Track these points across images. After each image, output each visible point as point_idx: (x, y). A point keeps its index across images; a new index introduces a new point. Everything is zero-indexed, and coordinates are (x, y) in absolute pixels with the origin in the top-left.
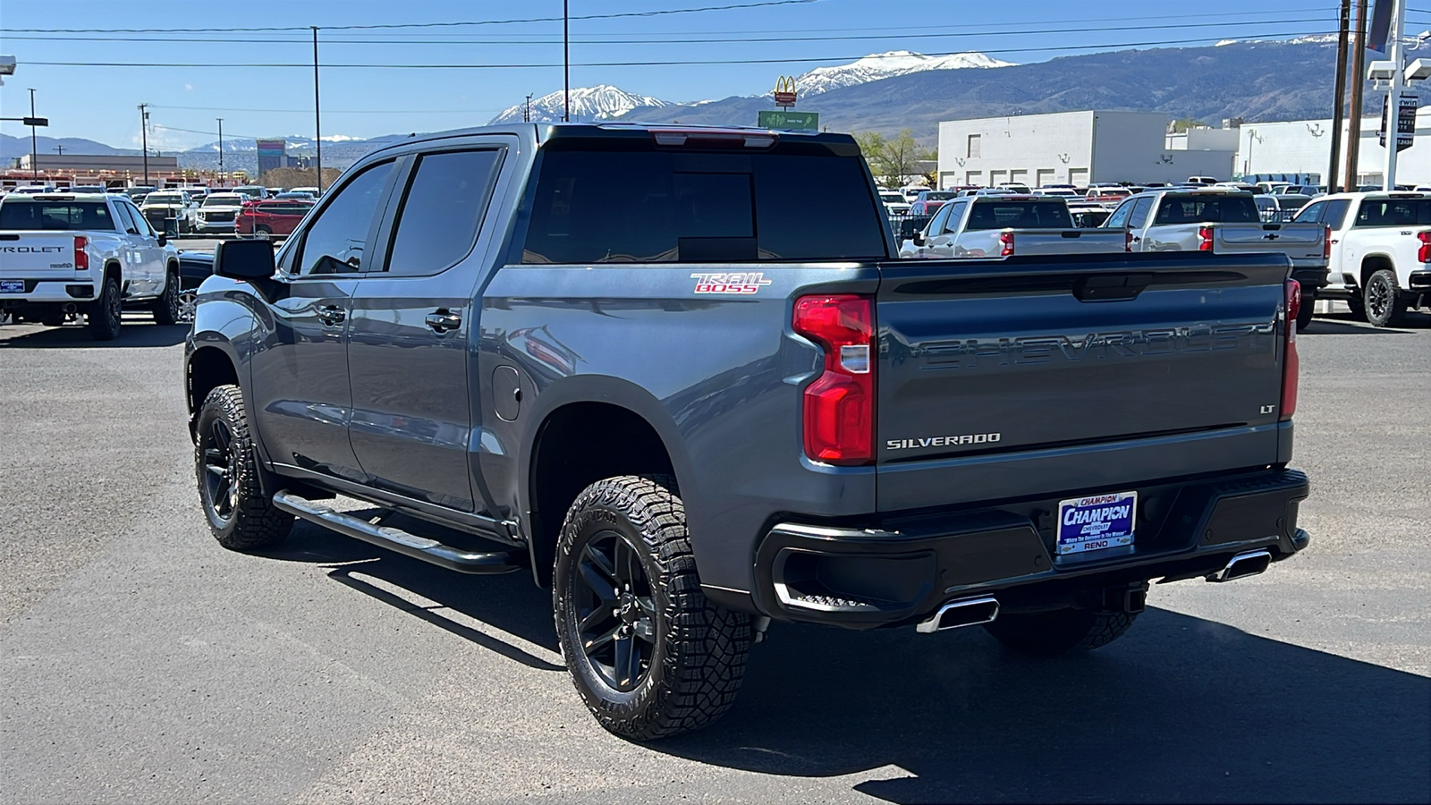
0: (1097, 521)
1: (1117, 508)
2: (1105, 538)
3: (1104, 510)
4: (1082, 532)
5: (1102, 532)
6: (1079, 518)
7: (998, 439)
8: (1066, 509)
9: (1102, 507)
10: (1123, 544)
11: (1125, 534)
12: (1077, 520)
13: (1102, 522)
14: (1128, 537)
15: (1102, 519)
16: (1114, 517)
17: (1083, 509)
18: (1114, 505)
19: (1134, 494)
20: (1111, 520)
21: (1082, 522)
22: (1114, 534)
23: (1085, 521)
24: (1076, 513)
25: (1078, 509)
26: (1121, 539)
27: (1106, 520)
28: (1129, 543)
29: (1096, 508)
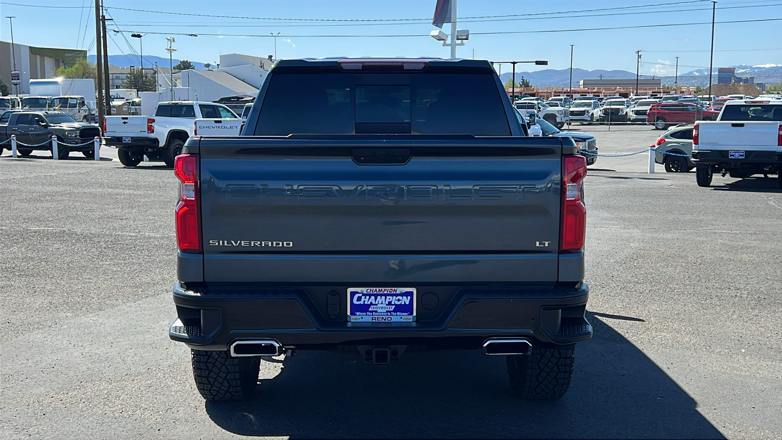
0: (382, 303)
1: (400, 298)
2: (391, 315)
3: (388, 297)
4: (370, 309)
5: (387, 312)
6: (366, 300)
7: (291, 245)
8: (353, 294)
9: (386, 295)
10: (405, 321)
11: (408, 315)
12: (364, 301)
13: (387, 305)
14: (410, 317)
15: (387, 303)
16: (397, 303)
17: (370, 295)
18: (397, 295)
19: (414, 290)
20: (395, 304)
21: (369, 303)
22: (398, 313)
23: (371, 303)
24: (363, 297)
25: (363, 295)
26: (403, 317)
27: (390, 303)
28: (411, 320)
29: (381, 295)
